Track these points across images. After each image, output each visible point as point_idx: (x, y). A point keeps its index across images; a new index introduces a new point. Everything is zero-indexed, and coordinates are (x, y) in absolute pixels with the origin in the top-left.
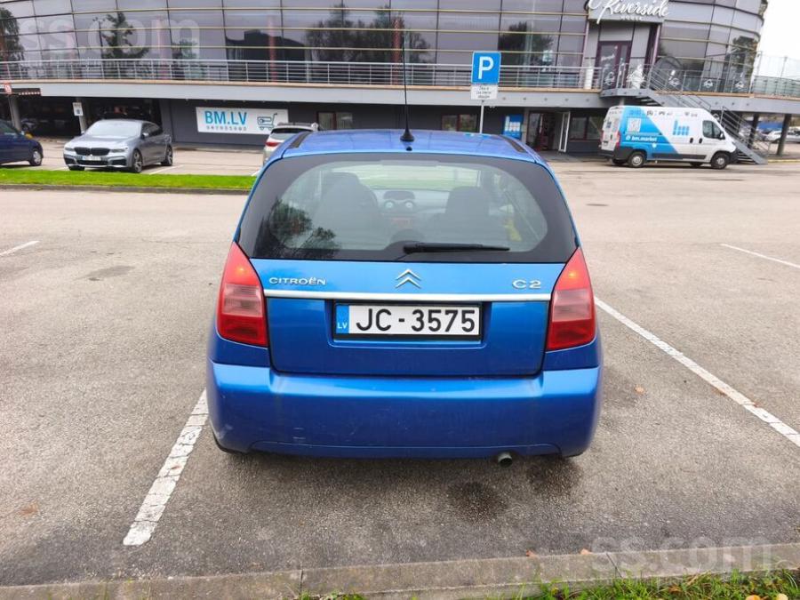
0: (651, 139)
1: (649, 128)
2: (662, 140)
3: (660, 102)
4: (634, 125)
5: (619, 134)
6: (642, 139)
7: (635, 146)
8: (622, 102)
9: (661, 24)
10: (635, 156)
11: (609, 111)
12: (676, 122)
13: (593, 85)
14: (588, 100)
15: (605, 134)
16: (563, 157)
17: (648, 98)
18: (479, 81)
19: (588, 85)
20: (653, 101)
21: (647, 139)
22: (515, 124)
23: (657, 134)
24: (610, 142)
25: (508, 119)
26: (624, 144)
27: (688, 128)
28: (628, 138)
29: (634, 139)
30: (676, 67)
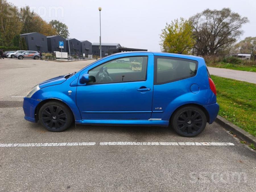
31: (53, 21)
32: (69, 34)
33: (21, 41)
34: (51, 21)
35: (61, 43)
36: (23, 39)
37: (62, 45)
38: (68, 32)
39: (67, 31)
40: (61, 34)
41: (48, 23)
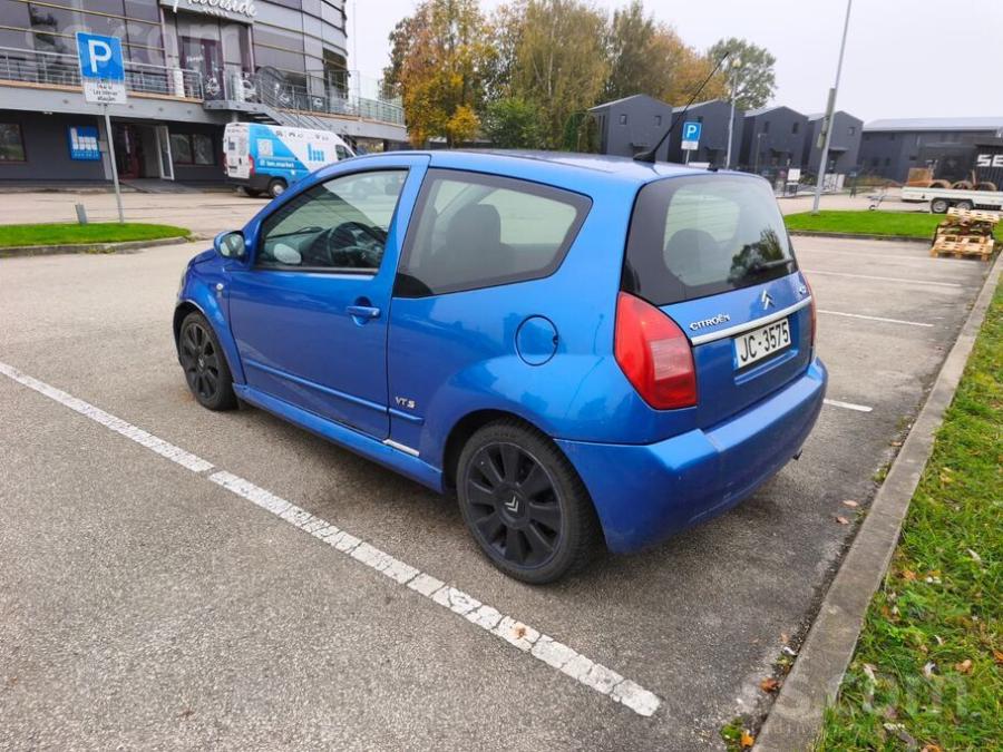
0: (290, 165)
1: (281, 152)
2: (299, 166)
3: (279, 121)
4: (265, 148)
5: (250, 158)
6: (278, 164)
7: (273, 173)
8: (235, 118)
9: (250, 25)
10: (275, 184)
11: (227, 128)
12: (309, 147)
13: (186, 92)
14: (189, 112)
15: (228, 158)
16: (172, 188)
17: (264, 115)
18: (93, 75)
19: (180, 93)
20: (272, 120)
21: (283, 165)
22: (87, 139)
23: (293, 159)
24: (239, 167)
25: (73, 132)
26: (259, 170)
27: (322, 153)
28: (262, 163)
29: (270, 164)
30: (279, 80)
31: (721, 43)
32: (776, 88)
33: (583, 130)
34: (716, 43)
35: (692, 129)
36: (593, 121)
37: (692, 138)
38: (772, 84)
39: (770, 78)
40: (745, 91)
41: (702, 55)
